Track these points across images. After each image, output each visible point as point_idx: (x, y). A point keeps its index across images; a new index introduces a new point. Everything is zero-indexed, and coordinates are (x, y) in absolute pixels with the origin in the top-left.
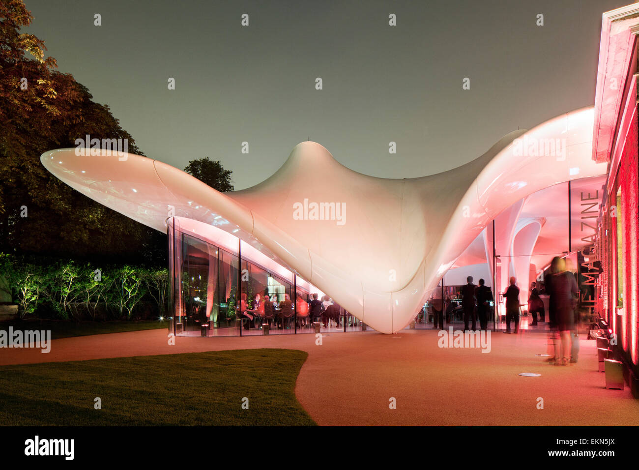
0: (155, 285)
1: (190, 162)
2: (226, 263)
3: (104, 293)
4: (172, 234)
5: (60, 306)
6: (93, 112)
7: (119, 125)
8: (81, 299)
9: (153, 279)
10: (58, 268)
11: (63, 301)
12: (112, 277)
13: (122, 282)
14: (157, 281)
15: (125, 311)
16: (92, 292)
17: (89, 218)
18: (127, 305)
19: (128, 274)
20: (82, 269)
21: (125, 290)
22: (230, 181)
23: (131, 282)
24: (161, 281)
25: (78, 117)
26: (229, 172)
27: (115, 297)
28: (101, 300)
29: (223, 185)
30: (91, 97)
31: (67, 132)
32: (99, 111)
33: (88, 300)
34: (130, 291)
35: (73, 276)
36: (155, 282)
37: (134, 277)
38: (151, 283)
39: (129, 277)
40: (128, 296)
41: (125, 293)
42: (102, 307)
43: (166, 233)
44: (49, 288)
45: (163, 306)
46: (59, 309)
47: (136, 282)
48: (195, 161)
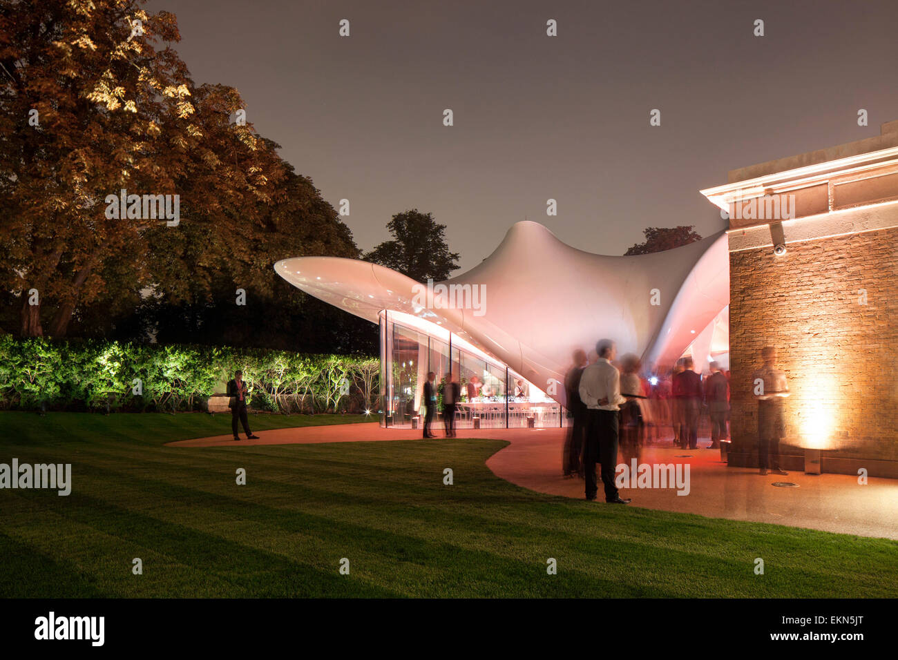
0: (360, 376)
1: (393, 216)
2: (436, 352)
3: (311, 385)
4: (384, 325)
5: (271, 398)
6: (296, 186)
7: (320, 196)
8: (289, 392)
9: (360, 370)
10: (271, 360)
11: (274, 393)
12: (320, 368)
13: (328, 373)
14: (363, 371)
15: (332, 404)
16: (300, 384)
17: (292, 303)
18: (333, 397)
19: (335, 364)
20: (292, 360)
21: (331, 381)
22: (444, 238)
23: (338, 373)
24: (367, 371)
25: (283, 196)
26: (442, 227)
27: (322, 389)
28: (309, 392)
29: (434, 244)
30: (293, 169)
31: (270, 213)
32: (302, 185)
33: (296, 392)
34: (336, 382)
35: (284, 367)
36: (361, 373)
37: (340, 368)
38: (357, 374)
39: (336, 368)
40: (334, 388)
41: (331, 384)
42: (309, 400)
43: (378, 324)
44: (262, 381)
45: (369, 398)
46: (270, 401)
47: (342, 373)
48: (400, 215)
